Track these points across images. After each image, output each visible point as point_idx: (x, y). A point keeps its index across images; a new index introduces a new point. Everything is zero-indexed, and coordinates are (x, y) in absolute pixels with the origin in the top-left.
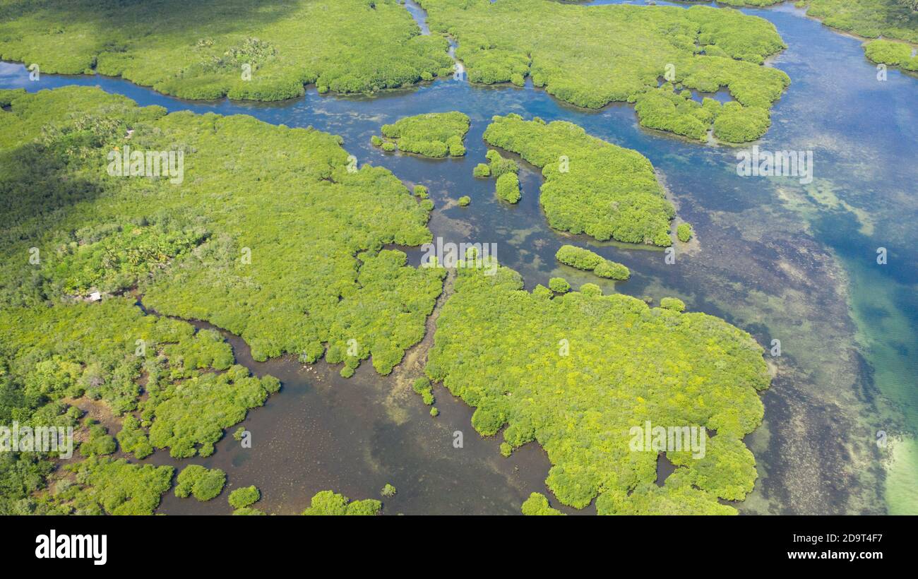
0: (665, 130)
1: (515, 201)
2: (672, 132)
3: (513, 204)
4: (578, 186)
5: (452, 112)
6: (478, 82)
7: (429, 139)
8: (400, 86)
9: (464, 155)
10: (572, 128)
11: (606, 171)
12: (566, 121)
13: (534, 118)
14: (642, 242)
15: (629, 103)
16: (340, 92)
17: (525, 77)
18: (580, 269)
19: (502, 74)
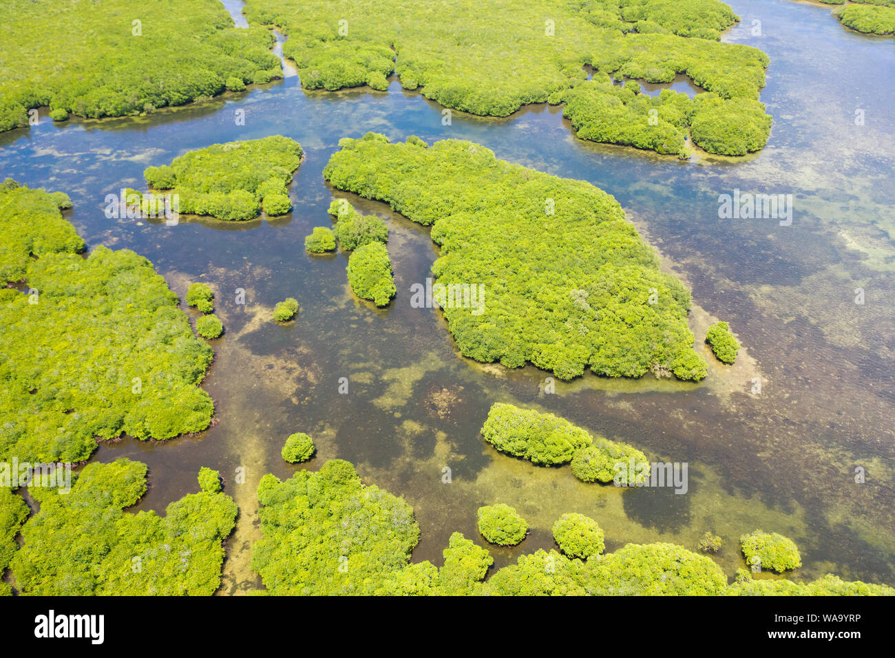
0: (618, 143)
1: (385, 301)
2: (633, 145)
3: (381, 307)
4: (502, 261)
5: (269, 138)
6: (317, 88)
7: (226, 188)
8: (190, 101)
9: (290, 211)
10: (473, 148)
11: (546, 226)
12: (460, 139)
13: (408, 137)
14: (650, 374)
15: (551, 105)
16: (88, 117)
17: (388, 77)
18: (541, 464)
19: (353, 73)
